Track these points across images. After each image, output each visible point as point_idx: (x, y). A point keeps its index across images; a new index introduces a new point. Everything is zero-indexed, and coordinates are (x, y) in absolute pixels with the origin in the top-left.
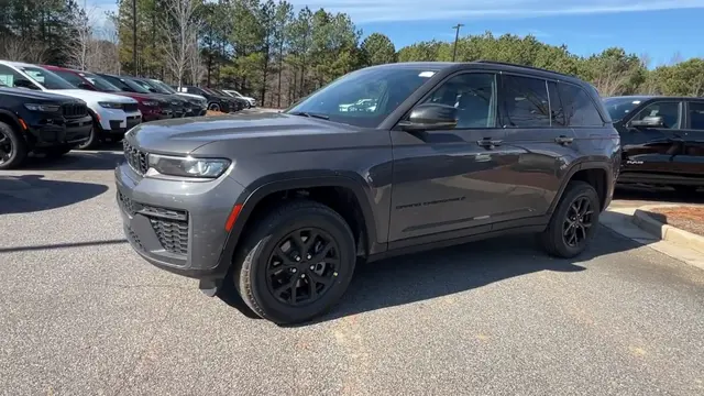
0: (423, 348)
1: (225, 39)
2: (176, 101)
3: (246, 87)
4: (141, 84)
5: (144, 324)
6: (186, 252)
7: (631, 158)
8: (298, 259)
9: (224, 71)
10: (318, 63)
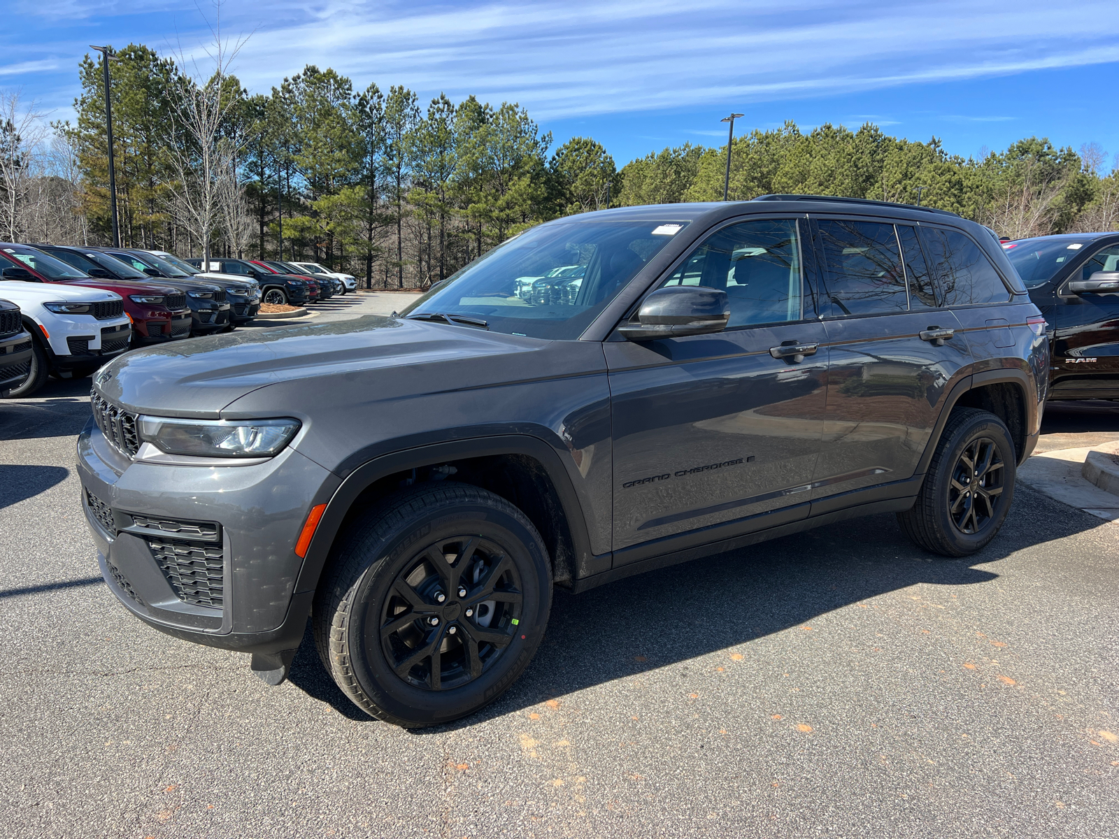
0: (691, 757)
1: (288, 164)
2: (197, 289)
3: (336, 252)
4: (127, 260)
5: (145, 748)
6: (220, 601)
7: (1073, 352)
8: (441, 598)
9: (290, 225)
10: (469, 201)
